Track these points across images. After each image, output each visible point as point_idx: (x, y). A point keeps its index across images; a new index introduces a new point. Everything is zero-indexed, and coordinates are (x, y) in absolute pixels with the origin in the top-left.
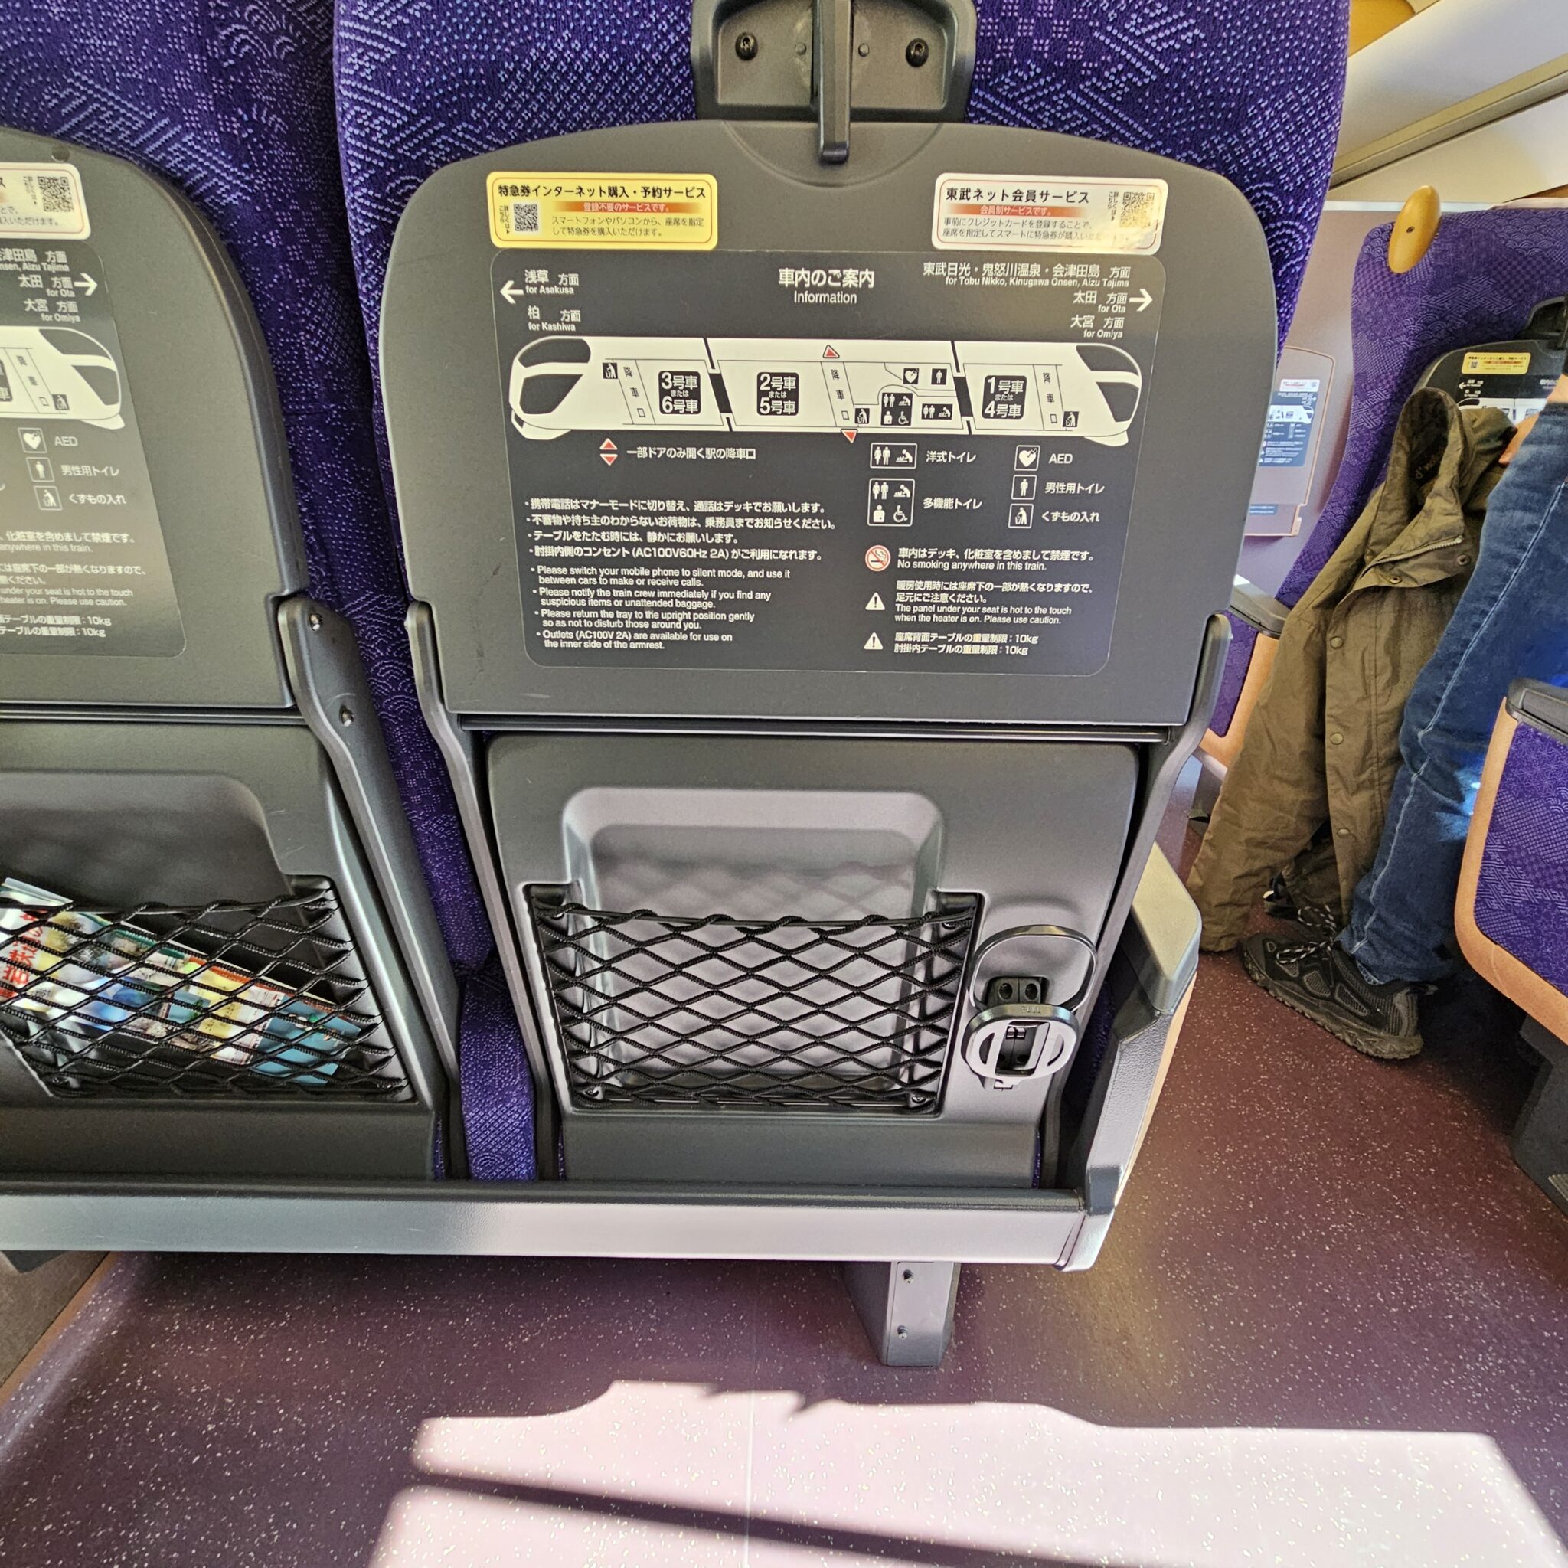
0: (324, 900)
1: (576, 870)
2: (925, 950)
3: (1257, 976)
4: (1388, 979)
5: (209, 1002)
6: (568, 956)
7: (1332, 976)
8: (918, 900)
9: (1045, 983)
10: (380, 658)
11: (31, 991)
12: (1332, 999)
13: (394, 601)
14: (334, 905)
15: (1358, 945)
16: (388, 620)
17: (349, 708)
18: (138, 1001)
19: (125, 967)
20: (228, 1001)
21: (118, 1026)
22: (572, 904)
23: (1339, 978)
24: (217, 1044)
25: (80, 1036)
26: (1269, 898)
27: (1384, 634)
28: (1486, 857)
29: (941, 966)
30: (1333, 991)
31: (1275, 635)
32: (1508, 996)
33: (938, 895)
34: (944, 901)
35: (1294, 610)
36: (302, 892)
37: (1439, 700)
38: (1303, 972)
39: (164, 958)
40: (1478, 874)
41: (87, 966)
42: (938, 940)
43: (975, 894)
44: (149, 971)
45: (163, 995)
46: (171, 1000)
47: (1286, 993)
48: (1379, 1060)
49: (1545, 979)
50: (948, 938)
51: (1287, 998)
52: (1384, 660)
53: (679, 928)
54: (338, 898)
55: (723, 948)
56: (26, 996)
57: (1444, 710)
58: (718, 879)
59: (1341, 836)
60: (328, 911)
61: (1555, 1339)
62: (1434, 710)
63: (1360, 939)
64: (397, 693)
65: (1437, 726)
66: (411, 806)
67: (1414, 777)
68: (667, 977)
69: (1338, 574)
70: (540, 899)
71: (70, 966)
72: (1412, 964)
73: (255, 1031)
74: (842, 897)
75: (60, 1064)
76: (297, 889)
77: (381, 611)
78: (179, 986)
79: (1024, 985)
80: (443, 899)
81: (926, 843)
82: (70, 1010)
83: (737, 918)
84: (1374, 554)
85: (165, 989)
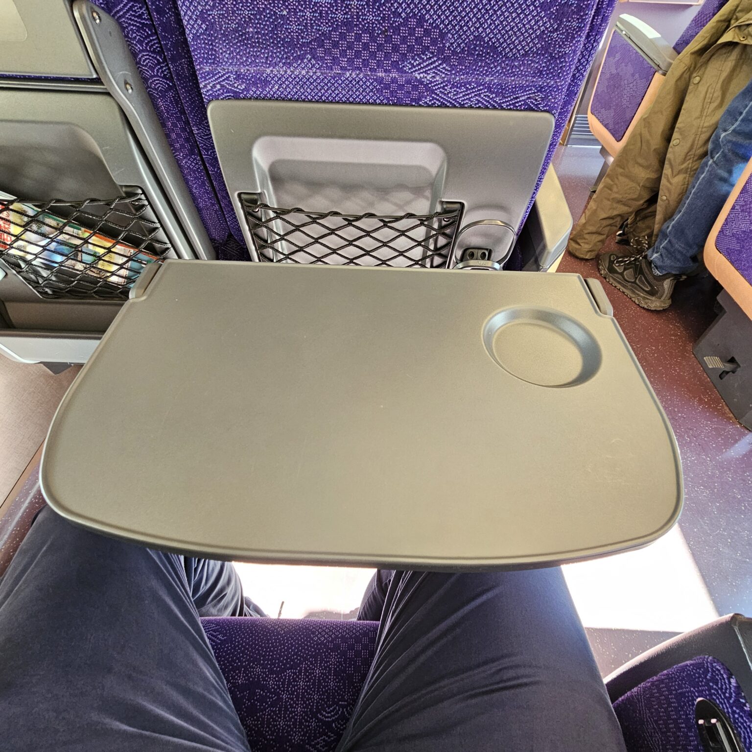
0: (140, 199)
1: (263, 185)
2: (434, 233)
3: (602, 272)
4: (664, 272)
5: (99, 253)
6: (264, 232)
7: (638, 271)
8: (432, 206)
9: (490, 252)
10: (141, 51)
11: (15, 245)
12: (635, 283)
13: (141, 8)
14: (146, 203)
15: (655, 255)
16: (140, 23)
17: (129, 82)
18: (66, 252)
19: (55, 234)
20: (108, 253)
21: (61, 264)
22: (262, 204)
23: (641, 272)
24: (109, 274)
25: (45, 269)
26: (619, 235)
27: (724, 75)
28: (733, 208)
29: (442, 241)
30: (636, 278)
31: (664, 74)
32: (717, 279)
33: (442, 203)
34: (445, 206)
35: (680, 55)
36: (130, 195)
37: (741, 113)
38: (625, 269)
39: (72, 229)
40: (726, 217)
41: (36, 233)
42: (441, 227)
43: (460, 203)
44: (67, 237)
45: (76, 249)
46: (81, 251)
47: (615, 280)
48: (648, 310)
49: (737, 270)
50: (446, 226)
51: (614, 282)
52: (718, 93)
53: (316, 218)
54: (147, 199)
55: (337, 229)
56: (12, 247)
57: (743, 120)
58: (334, 193)
59: (662, 200)
60: (143, 206)
61: (682, 417)
62: (736, 120)
63: (657, 252)
64: (155, 76)
65: (734, 131)
66: (176, 150)
67: (711, 162)
68: (312, 244)
69: (713, 30)
70: (247, 201)
71: (28, 233)
72: (678, 265)
73: (124, 268)
74: (396, 204)
75: (41, 282)
76: (126, 193)
77: (134, 16)
78: (83, 244)
79: (480, 252)
80: (201, 205)
81: (437, 174)
82: (36, 256)
83: (343, 214)
84: (737, 19)
85: (77, 246)
